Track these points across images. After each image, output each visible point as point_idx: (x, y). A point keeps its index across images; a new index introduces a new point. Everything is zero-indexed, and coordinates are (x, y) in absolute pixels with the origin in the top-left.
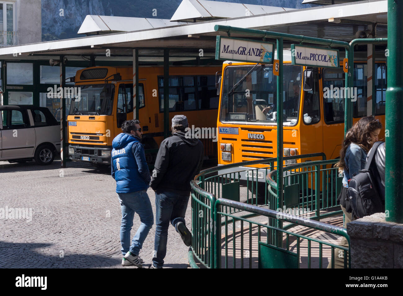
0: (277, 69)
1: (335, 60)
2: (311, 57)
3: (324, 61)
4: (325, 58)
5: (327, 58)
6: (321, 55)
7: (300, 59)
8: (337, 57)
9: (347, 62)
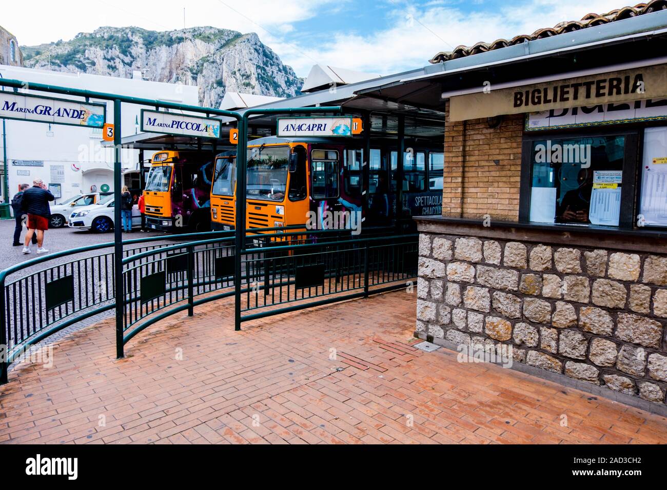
0: (110, 134)
1: (216, 129)
2: (173, 125)
3: (197, 130)
4: (198, 127)
5: (202, 127)
6: (192, 123)
7: (153, 125)
9: (237, 133)
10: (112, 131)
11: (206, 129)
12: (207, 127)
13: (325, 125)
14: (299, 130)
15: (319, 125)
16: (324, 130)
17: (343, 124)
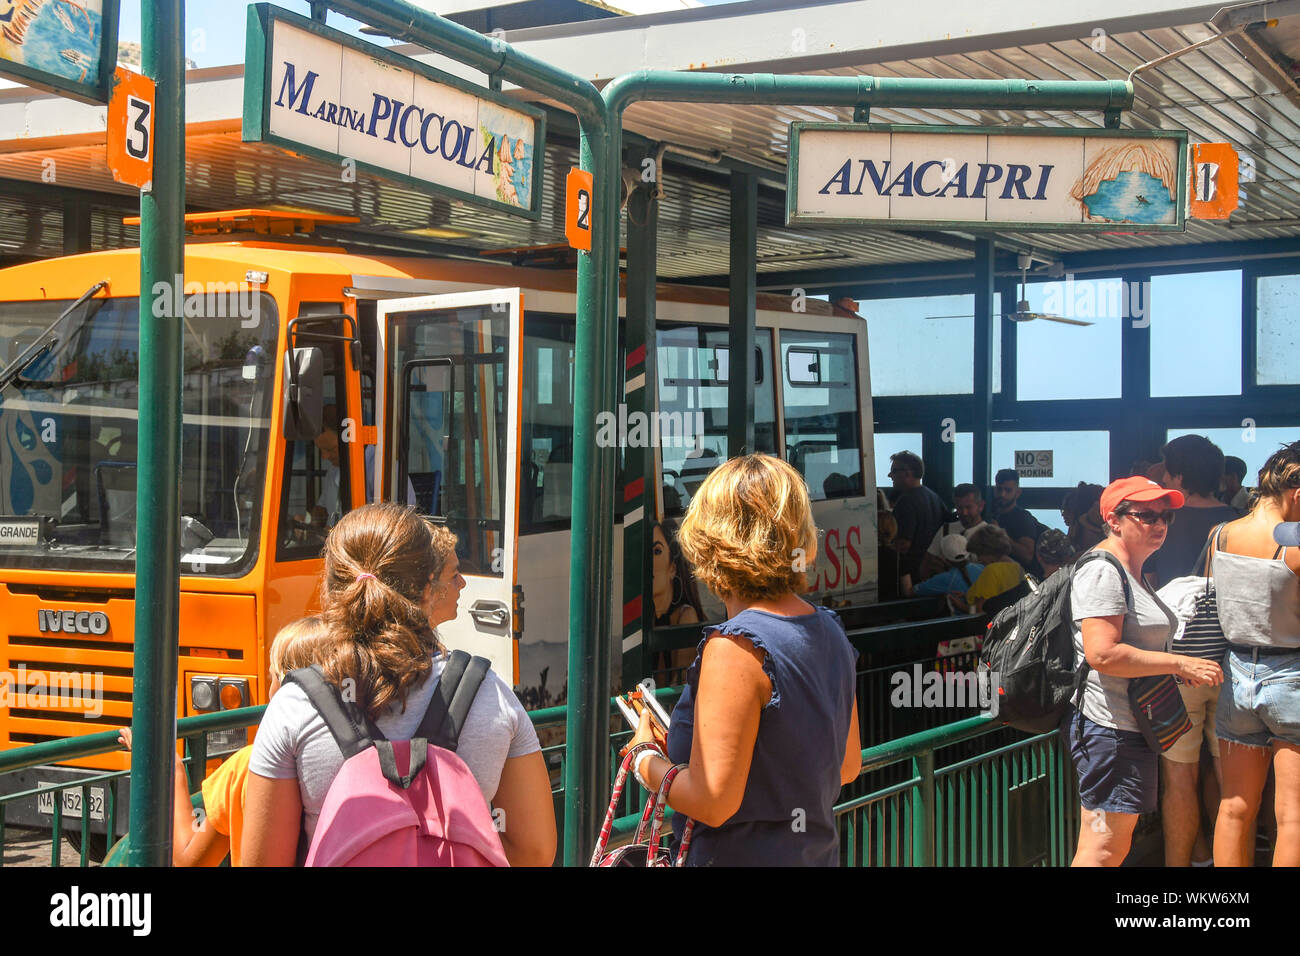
0: (137, 140)
1: (520, 164)
2: (375, 117)
3: (458, 157)
4: (463, 143)
5: (476, 148)
6: (442, 120)
7: (303, 110)
8: (530, 155)
9: (590, 192)
10: (147, 123)
11: (490, 160)
12: (491, 146)
13: (1047, 170)
14: (907, 193)
15: (1013, 169)
16: (1040, 195)
17: (1136, 169)
